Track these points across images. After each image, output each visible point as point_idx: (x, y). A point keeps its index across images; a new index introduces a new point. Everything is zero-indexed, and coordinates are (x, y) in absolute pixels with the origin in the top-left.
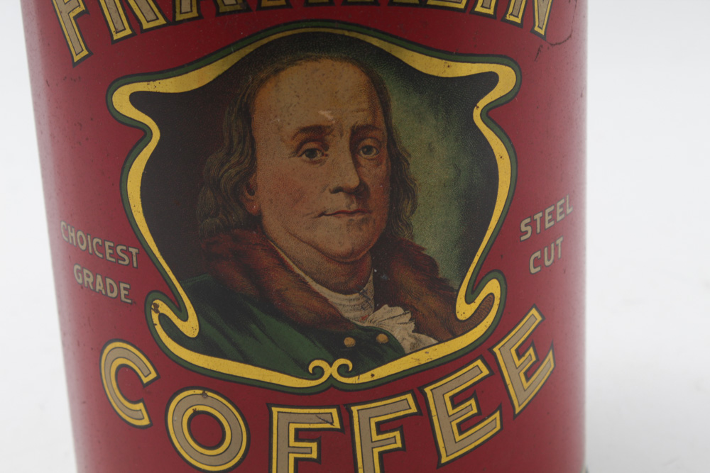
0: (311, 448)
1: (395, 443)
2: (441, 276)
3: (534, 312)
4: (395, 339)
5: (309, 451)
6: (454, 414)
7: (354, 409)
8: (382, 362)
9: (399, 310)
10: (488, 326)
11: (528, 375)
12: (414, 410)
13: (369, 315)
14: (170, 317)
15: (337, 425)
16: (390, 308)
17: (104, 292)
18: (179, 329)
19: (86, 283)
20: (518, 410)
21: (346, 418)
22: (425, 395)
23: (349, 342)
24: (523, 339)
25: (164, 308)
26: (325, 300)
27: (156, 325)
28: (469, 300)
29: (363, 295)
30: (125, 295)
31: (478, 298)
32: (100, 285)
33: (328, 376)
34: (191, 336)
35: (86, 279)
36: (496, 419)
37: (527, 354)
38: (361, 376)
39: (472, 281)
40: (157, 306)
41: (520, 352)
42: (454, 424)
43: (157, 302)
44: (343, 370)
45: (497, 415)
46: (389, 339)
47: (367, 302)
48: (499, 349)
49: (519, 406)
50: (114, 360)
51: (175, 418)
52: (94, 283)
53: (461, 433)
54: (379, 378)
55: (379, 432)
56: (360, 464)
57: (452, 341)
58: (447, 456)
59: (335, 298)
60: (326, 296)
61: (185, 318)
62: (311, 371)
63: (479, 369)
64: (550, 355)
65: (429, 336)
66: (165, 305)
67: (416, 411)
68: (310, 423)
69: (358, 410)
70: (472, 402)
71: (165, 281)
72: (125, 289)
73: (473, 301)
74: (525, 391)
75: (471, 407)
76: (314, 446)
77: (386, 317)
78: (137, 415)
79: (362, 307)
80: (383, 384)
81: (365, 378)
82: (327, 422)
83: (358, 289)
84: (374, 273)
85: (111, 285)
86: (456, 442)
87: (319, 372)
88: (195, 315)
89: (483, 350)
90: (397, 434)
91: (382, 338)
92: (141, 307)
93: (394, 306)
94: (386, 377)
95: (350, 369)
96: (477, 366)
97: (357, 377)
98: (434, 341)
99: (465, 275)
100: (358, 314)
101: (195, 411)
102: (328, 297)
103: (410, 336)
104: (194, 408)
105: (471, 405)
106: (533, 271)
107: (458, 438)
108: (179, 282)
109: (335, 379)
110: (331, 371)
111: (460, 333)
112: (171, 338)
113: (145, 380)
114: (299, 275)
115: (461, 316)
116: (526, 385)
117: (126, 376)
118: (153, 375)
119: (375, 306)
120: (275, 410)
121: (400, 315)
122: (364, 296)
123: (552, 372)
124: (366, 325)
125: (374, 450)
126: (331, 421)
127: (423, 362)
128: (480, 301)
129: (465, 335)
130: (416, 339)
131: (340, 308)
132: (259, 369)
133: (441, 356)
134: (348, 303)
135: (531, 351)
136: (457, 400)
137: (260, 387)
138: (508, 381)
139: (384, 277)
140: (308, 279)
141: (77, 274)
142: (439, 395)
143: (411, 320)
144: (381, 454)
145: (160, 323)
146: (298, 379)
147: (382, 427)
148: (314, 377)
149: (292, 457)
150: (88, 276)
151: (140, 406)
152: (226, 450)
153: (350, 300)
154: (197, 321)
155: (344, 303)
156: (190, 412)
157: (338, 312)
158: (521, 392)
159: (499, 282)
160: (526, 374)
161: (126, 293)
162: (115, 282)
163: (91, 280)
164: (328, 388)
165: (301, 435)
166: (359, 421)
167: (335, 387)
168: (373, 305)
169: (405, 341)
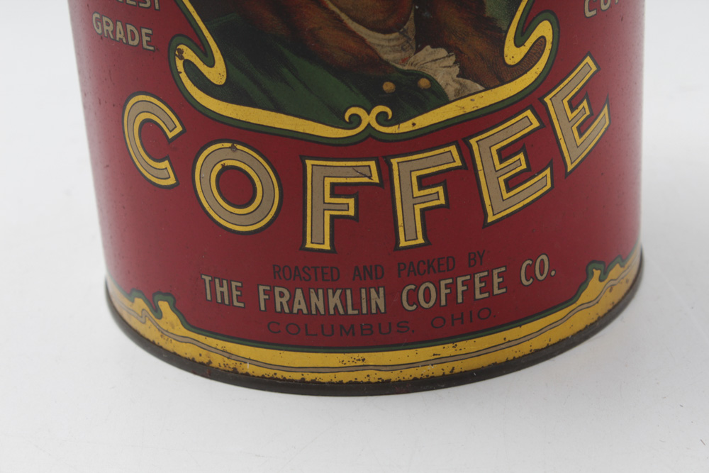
0: (348, 204)
1: (438, 199)
2: (488, 14)
3: (588, 60)
4: (438, 84)
5: (346, 207)
6: (501, 169)
7: (394, 161)
8: (424, 109)
9: (442, 52)
10: (539, 73)
11: (582, 129)
12: (458, 163)
13: (410, 57)
14: (196, 63)
15: (376, 179)
16: (433, 50)
17: (125, 41)
18: (205, 76)
19: (106, 32)
20: (570, 168)
21: (385, 171)
22: (470, 147)
23: (388, 87)
24: (576, 90)
25: (189, 54)
26: (362, 40)
27: (181, 73)
28: (518, 44)
29: (404, 34)
30: (147, 41)
31: (528, 41)
32: (120, 33)
33: (366, 125)
34: (218, 83)
35: (106, 28)
36: (546, 176)
37: (581, 107)
38: (401, 125)
39: (522, 22)
40: (181, 52)
41: (573, 105)
42: (501, 180)
43: (182, 47)
44: (382, 119)
45: (548, 172)
46: (431, 84)
47: (408, 42)
48: (551, 99)
49: (572, 163)
50: (137, 116)
51: (203, 175)
52: (114, 32)
53: (509, 189)
54: (420, 127)
55: (421, 187)
56: (400, 222)
57: (500, 88)
58: (494, 215)
59: (373, 38)
60: (363, 35)
61: (211, 64)
62: (347, 120)
63: (528, 121)
64: (605, 110)
65: (476, 81)
66: (189, 50)
67: (460, 164)
68: (346, 177)
69: (398, 163)
70: (521, 156)
71: (190, 23)
72: (147, 35)
73: (523, 44)
74: (578, 147)
75: (520, 162)
76: (351, 202)
77: (428, 59)
78: (162, 173)
79: (402, 48)
80: (425, 134)
81: (406, 127)
82: (365, 176)
83: (397, 28)
84: (416, 10)
85: (131, 31)
86: (503, 200)
87: (356, 120)
88: (222, 60)
89: (532, 99)
90: (440, 189)
91: (424, 83)
92: (165, 53)
93: (437, 48)
94: (428, 126)
95: (390, 117)
96: (527, 117)
97: (397, 126)
98: (481, 88)
99: (515, 14)
100: (398, 55)
101: (223, 166)
102: (365, 37)
103: (454, 81)
104: (222, 163)
105: (519, 159)
106: (588, 14)
107: (506, 195)
108: (204, 24)
109: (374, 128)
110: (368, 119)
111: (508, 79)
112: (197, 87)
113: (170, 135)
114: (333, 12)
115: (509, 61)
116: (579, 141)
117: (150, 131)
118: (179, 129)
119: (417, 46)
120: (309, 163)
121: (444, 58)
122: (405, 36)
123: (607, 129)
124: (406, 68)
125: (415, 206)
126: (369, 175)
127: (468, 110)
128: (531, 44)
129: (514, 82)
130: (461, 84)
131: (379, 49)
132: (291, 118)
133: (488, 105)
134: (387, 44)
135: (585, 103)
136: (505, 154)
137: (293, 138)
138: (560, 136)
139: (426, 14)
140: (343, 16)
141: (97, 23)
142: (485, 147)
143: (455, 63)
144: (422, 211)
145: (185, 71)
146: (333, 128)
147: (424, 182)
148: (350, 126)
149: (327, 214)
150: (108, 24)
151: (166, 164)
152: (257, 208)
153: (389, 40)
154: (224, 67)
155: (383, 43)
156: (219, 167)
157: (377, 54)
158: (574, 149)
159: (551, 24)
160: (578, 128)
161: (148, 39)
162: (136, 28)
163: (110, 29)
164: (366, 138)
165: (337, 190)
166: (399, 175)
167: (374, 138)
168: (414, 46)
169: (449, 87)
